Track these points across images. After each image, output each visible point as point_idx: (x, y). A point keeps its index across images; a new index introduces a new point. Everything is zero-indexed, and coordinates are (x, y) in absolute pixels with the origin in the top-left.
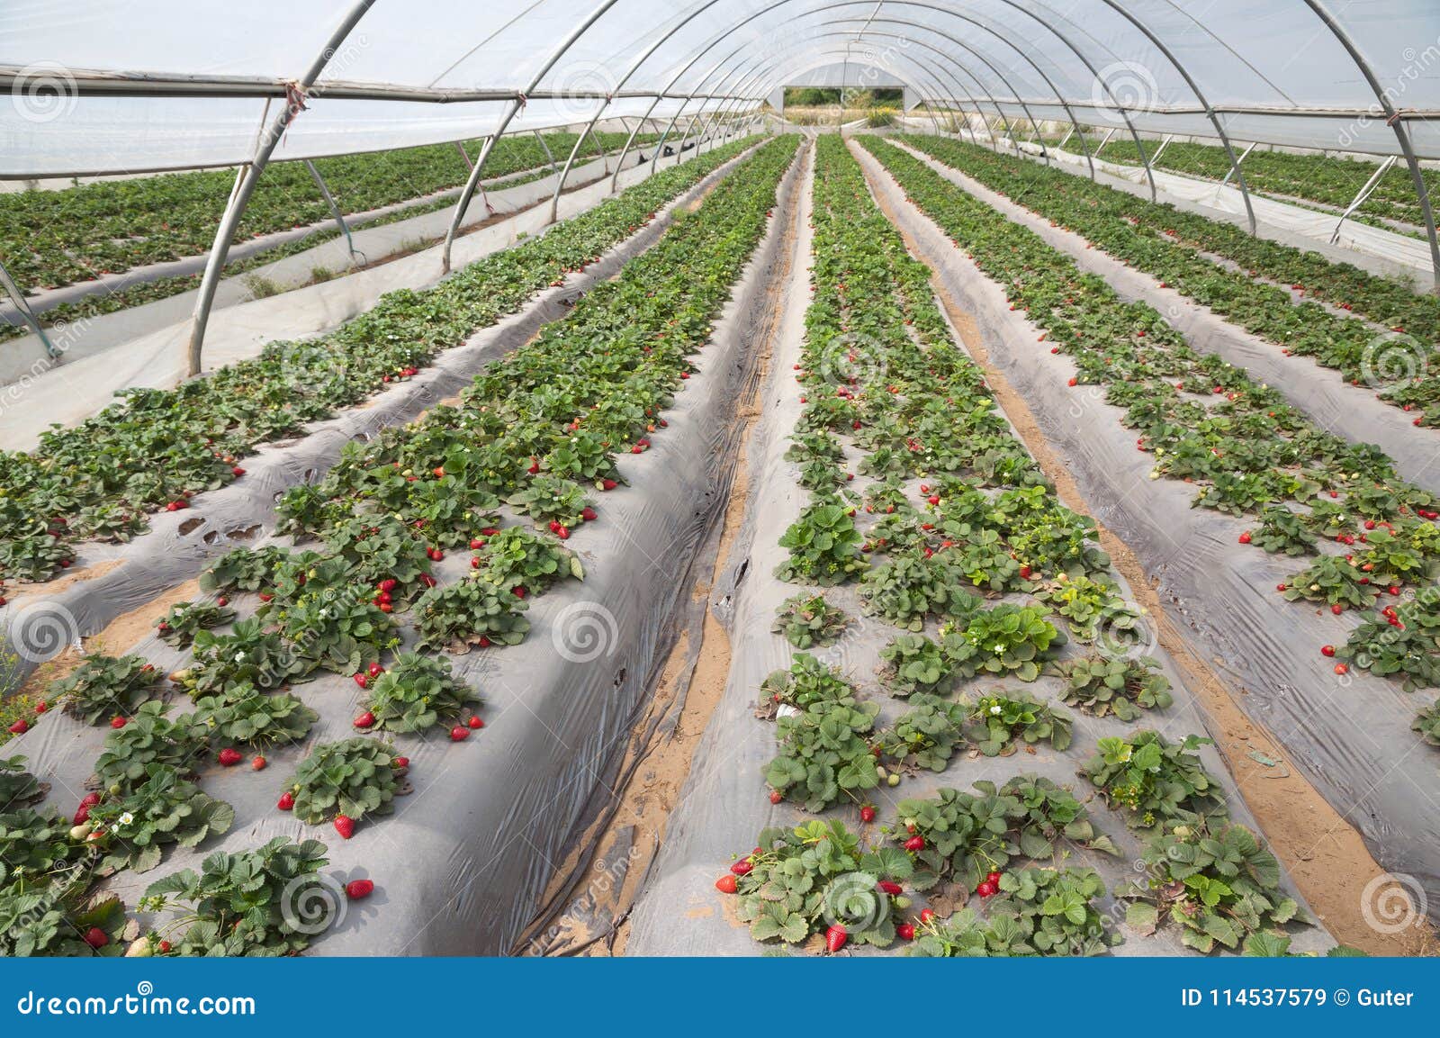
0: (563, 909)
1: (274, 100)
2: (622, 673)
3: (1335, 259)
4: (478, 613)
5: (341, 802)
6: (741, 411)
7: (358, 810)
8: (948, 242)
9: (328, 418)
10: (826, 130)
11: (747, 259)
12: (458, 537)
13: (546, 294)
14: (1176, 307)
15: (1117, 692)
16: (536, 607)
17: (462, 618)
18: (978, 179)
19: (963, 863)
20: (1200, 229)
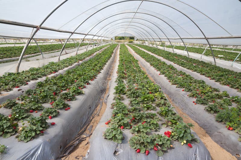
0: (82, 134)
1: (34, 28)
2: (90, 107)
3: (201, 60)
4: (69, 95)
5: (50, 114)
6: (108, 79)
7: (52, 116)
8: (141, 58)
9: (41, 78)
10: (122, 43)
11: (109, 60)
12: (65, 89)
13: (76, 64)
14: (176, 66)
15: (163, 105)
16: (77, 97)
17: (66, 96)
18: (146, 50)
19: (140, 121)
20: (181, 57)
